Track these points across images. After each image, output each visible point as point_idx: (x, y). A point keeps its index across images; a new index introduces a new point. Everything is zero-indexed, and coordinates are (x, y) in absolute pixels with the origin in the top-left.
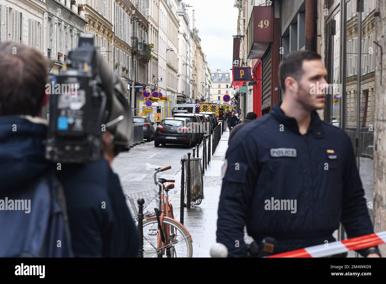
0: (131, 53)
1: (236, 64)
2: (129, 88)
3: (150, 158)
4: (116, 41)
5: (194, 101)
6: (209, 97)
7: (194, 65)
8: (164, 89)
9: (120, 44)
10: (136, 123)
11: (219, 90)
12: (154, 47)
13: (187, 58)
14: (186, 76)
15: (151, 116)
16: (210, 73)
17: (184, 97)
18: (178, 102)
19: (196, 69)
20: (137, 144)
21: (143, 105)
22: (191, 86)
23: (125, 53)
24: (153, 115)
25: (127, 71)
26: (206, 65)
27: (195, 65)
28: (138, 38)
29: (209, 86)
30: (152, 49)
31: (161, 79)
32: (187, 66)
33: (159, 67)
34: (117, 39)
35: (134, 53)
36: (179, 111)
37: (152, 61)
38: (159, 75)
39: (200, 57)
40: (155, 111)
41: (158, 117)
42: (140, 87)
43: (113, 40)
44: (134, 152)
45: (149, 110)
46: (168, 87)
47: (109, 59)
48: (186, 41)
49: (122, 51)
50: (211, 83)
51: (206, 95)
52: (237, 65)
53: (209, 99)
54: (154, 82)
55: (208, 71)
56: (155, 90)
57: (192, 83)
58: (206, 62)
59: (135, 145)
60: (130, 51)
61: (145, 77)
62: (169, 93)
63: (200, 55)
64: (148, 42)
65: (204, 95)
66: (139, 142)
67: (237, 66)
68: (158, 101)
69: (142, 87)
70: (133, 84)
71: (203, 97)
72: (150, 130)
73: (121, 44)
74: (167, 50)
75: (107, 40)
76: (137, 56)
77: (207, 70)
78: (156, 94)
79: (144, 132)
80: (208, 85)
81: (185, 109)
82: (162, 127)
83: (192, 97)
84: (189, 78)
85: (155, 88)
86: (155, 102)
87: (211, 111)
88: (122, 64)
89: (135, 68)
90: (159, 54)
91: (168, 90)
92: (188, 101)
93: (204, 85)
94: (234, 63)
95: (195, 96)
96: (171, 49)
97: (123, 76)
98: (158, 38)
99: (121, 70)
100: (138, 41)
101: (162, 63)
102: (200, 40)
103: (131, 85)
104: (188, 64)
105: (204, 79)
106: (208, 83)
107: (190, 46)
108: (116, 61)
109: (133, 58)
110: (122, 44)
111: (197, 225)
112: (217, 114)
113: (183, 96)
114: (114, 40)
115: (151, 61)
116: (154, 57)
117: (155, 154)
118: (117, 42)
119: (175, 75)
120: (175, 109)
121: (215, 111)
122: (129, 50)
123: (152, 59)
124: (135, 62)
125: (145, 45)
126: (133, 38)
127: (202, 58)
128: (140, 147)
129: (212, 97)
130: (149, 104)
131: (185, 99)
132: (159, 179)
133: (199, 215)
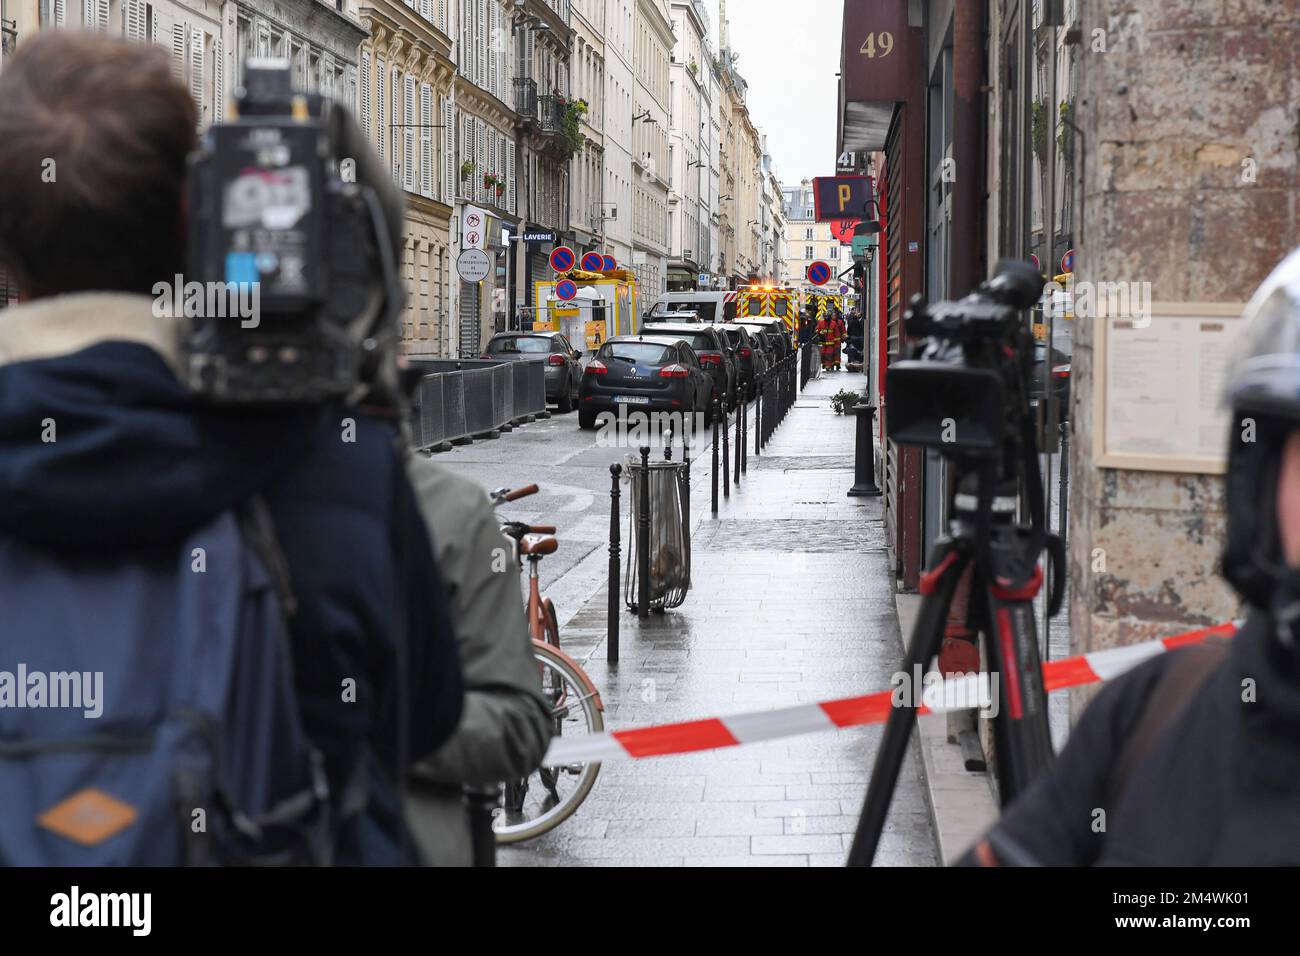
0: (515, 128)
1: (845, 164)
2: (506, 242)
3: (558, 463)
4: (462, 92)
5: (724, 283)
6: (776, 269)
7: (724, 167)
8: (624, 245)
9: (476, 100)
10: (525, 353)
11: (807, 248)
12: (590, 108)
13: (700, 144)
14: (696, 201)
15: (573, 330)
16: (778, 193)
17: (692, 269)
18: (672, 286)
19: (730, 180)
20: (524, 420)
21: (549, 297)
22: (715, 233)
23: (492, 129)
24: (582, 329)
25: (501, 188)
26: (767, 167)
27: (729, 166)
28: (536, 81)
29: (776, 235)
30: (583, 116)
31: (614, 212)
32: (702, 168)
33: (606, 175)
34: (466, 84)
35: (524, 130)
36: (670, 314)
37: (584, 154)
38: (607, 199)
39: (745, 139)
40: (586, 315)
41: (598, 335)
42: (543, 237)
43: (453, 89)
44: (512, 445)
45: (567, 313)
46: (639, 239)
47: (439, 151)
48: (699, 88)
49: (483, 125)
50: (783, 222)
51: (764, 262)
52: (849, 166)
53: (774, 274)
54: (589, 223)
55: (773, 184)
56: (595, 246)
57: (717, 225)
58: (765, 157)
59: (515, 425)
60: (509, 124)
61: (561, 206)
62: (640, 258)
63: (743, 132)
64: (570, 95)
65: (759, 262)
66: (531, 415)
67: (851, 170)
68: (597, 282)
69: (549, 237)
70: (521, 227)
71: (757, 269)
72: (567, 376)
73: (479, 102)
74: (634, 119)
75: (434, 89)
76: (535, 139)
77: (767, 181)
78: (592, 263)
79: (549, 382)
80: (771, 229)
81: (690, 306)
82: (602, 366)
83: (719, 270)
84: (708, 206)
85: (592, 241)
86: (588, 287)
87: (773, 313)
88: (484, 165)
89: (528, 176)
90: (607, 131)
91: (638, 247)
92: (704, 280)
93: (759, 229)
94: (840, 161)
95: (728, 267)
96: (647, 117)
97: (487, 204)
98: (602, 82)
99: (480, 184)
100: (535, 91)
101: (616, 161)
102: (746, 86)
103: (513, 232)
104: (705, 160)
105: (759, 211)
106: (772, 224)
107: (709, 105)
108: (464, 157)
109: (519, 148)
110: (480, 100)
111: (658, 667)
112: (792, 325)
113: (690, 265)
114: (458, 89)
115: (579, 156)
116: (589, 143)
117: (577, 452)
118: (467, 95)
119: (662, 198)
120: (660, 308)
121: (786, 314)
122: (506, 120)
123: (583, 147)
124: (528, 157)
125: (558, 106)
126: (519, 81)
127: (752, 144)
128: (533, 431)
129: (785, 270)
130: (566, 292)
131: (694, 277)
132: (506, 524)
133: (671, 637)
